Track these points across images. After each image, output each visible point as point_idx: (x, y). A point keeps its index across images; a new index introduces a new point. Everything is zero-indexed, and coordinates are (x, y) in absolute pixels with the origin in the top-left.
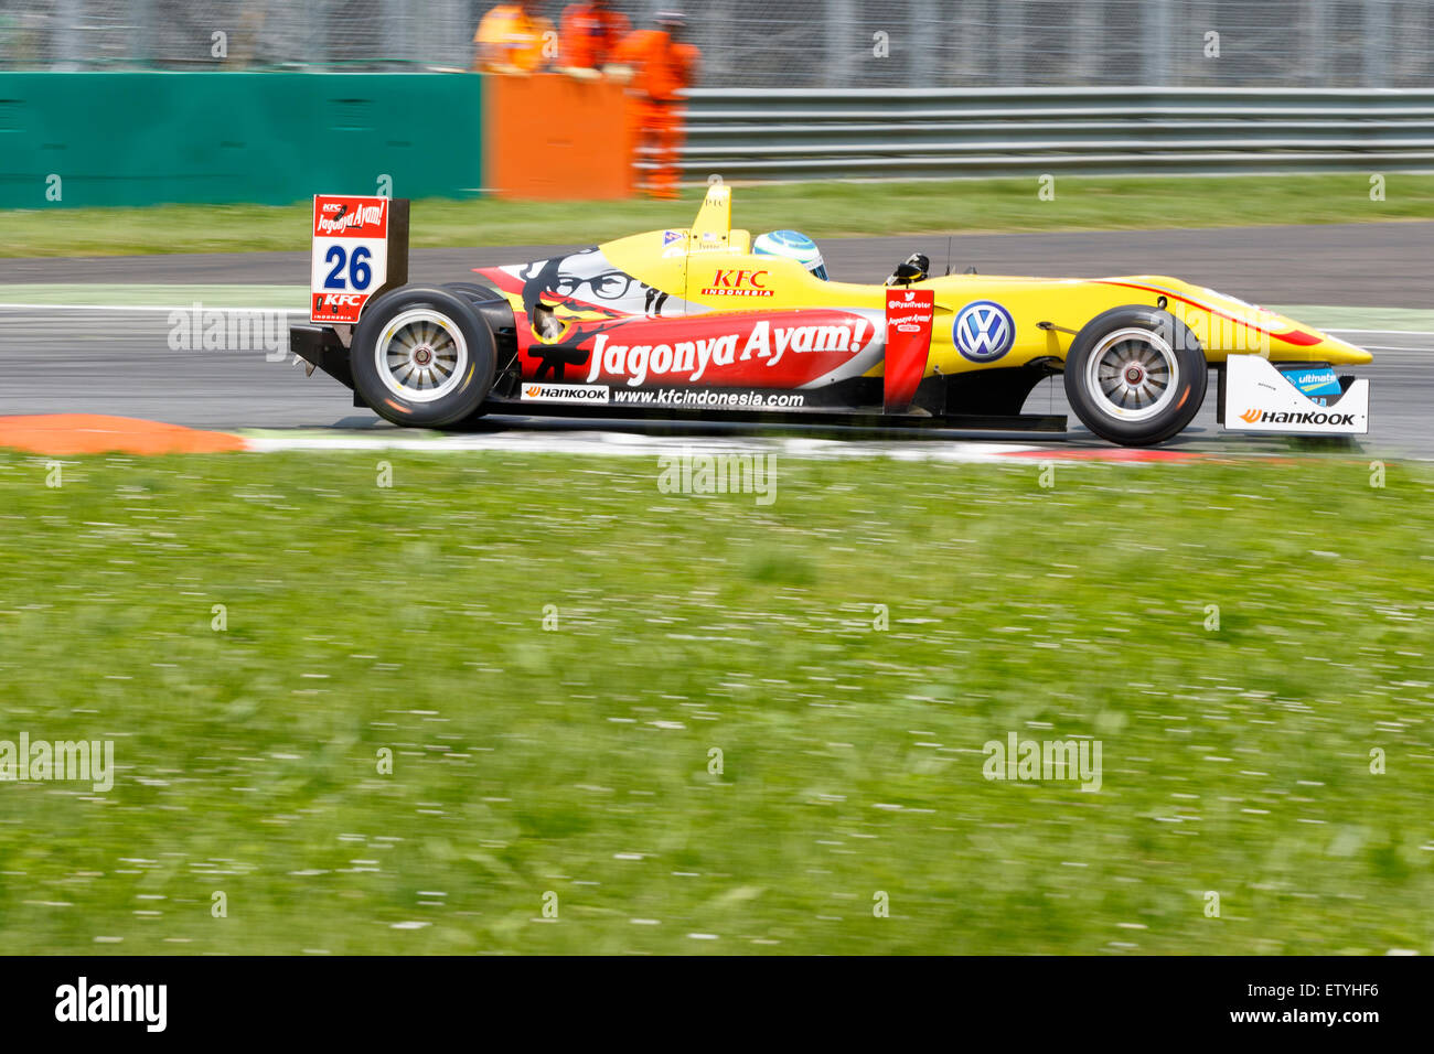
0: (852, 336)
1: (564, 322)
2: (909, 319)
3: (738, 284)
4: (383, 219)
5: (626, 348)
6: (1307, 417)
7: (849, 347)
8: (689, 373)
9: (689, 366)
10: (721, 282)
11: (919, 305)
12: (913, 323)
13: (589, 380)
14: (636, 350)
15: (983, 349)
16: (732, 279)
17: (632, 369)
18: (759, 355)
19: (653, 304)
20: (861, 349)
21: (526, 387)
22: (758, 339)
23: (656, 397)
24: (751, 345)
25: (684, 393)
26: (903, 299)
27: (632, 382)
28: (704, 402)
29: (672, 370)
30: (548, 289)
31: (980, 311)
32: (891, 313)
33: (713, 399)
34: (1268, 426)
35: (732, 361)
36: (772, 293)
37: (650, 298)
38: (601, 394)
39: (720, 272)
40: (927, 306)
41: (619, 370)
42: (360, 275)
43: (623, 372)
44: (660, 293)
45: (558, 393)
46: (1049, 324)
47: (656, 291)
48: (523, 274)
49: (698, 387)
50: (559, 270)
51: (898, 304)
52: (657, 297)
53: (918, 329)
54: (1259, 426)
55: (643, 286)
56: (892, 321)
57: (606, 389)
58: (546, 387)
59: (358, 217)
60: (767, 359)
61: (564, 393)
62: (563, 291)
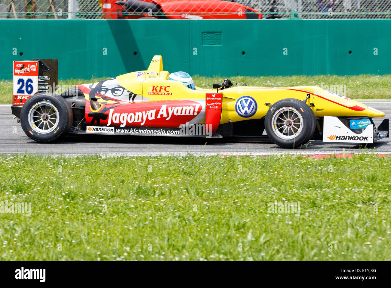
0: (194, 109)
1: (101, 104)
2: (214, 104)
3: (160, 91)
4: (37, 69)
5: (120, 114)
6: (352, 138)
7: (193, 113)
8: (141, 123)
9: (140, 120)
10: (154, 90)
11: (217, 99)
12: (215, 105)
13: (108, 125)
14: (123, 115)
15: (246, 113)
16: (158, 89)
17: (122, 121)
18: (163, 117)
19: (132, 98)
20: (198, 114)
21: (88, 127)
22: (163, 111)
23: (129, 131)
24: (160, 113)
25: (139, 130)
26: (211, 97)
27: (122, 126)
28: (145, 133)
29: (135, 122)
30: (98, 92)
31: (245, 100)
32: (207, 102)
33: (148, 132)
34: (338, 141)
35: (154, 118)
36: (172, 94)
37: (130, 96)
38: (112, 130)
39: (154, 87)
40: (220, 99)
41: (117, 121)
42: (29, 89)
43: (118, 122)
44: (134, 94)
45: (98, 130)
46: (269, 104)
47: (133, 93)
48: (90, 87)
49: (143, 128)
50: (102, 86)
51: (209, 98)
52: (133, 95)
53: (217, 107)
54: (335, 141)
55: (128, 91)
56: (208, 105)
57: (113, 128)
58: (94, 127)
59: (28, 69)
60: (166, 118)
61: (100, 129)
62: (102, 93)
